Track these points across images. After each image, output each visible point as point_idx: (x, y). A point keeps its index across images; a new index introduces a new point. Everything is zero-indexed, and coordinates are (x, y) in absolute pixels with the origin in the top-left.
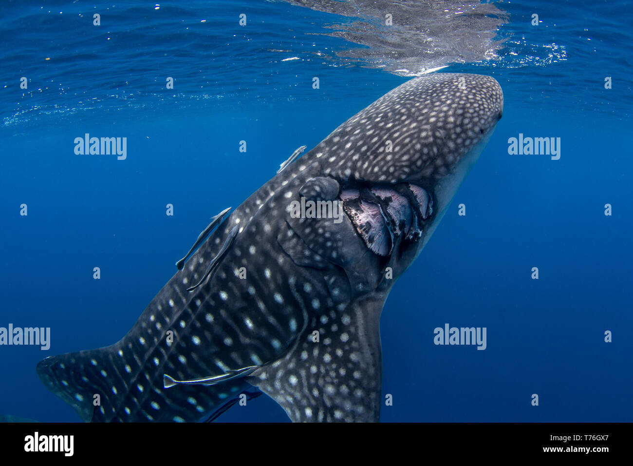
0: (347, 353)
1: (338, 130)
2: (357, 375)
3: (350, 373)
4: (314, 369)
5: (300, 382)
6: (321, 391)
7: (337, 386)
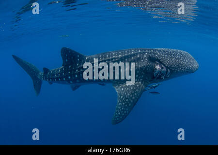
0: (136, 89)
1: (159, 49)
2: (135, 94)
3: (134, 93)
4: (128, 89)
5: (123, 90)
6: (127, 94)
7: (130, 94)
